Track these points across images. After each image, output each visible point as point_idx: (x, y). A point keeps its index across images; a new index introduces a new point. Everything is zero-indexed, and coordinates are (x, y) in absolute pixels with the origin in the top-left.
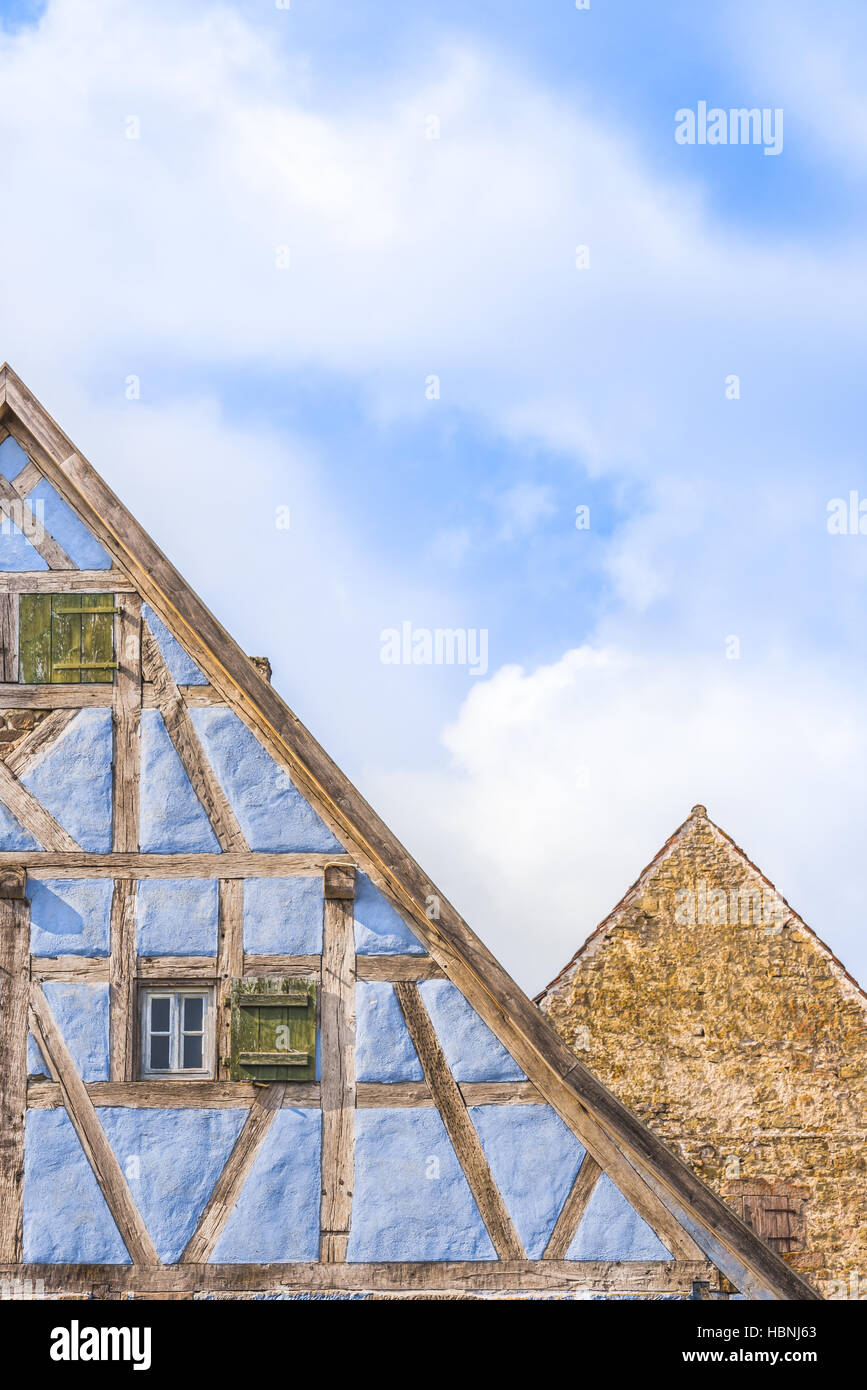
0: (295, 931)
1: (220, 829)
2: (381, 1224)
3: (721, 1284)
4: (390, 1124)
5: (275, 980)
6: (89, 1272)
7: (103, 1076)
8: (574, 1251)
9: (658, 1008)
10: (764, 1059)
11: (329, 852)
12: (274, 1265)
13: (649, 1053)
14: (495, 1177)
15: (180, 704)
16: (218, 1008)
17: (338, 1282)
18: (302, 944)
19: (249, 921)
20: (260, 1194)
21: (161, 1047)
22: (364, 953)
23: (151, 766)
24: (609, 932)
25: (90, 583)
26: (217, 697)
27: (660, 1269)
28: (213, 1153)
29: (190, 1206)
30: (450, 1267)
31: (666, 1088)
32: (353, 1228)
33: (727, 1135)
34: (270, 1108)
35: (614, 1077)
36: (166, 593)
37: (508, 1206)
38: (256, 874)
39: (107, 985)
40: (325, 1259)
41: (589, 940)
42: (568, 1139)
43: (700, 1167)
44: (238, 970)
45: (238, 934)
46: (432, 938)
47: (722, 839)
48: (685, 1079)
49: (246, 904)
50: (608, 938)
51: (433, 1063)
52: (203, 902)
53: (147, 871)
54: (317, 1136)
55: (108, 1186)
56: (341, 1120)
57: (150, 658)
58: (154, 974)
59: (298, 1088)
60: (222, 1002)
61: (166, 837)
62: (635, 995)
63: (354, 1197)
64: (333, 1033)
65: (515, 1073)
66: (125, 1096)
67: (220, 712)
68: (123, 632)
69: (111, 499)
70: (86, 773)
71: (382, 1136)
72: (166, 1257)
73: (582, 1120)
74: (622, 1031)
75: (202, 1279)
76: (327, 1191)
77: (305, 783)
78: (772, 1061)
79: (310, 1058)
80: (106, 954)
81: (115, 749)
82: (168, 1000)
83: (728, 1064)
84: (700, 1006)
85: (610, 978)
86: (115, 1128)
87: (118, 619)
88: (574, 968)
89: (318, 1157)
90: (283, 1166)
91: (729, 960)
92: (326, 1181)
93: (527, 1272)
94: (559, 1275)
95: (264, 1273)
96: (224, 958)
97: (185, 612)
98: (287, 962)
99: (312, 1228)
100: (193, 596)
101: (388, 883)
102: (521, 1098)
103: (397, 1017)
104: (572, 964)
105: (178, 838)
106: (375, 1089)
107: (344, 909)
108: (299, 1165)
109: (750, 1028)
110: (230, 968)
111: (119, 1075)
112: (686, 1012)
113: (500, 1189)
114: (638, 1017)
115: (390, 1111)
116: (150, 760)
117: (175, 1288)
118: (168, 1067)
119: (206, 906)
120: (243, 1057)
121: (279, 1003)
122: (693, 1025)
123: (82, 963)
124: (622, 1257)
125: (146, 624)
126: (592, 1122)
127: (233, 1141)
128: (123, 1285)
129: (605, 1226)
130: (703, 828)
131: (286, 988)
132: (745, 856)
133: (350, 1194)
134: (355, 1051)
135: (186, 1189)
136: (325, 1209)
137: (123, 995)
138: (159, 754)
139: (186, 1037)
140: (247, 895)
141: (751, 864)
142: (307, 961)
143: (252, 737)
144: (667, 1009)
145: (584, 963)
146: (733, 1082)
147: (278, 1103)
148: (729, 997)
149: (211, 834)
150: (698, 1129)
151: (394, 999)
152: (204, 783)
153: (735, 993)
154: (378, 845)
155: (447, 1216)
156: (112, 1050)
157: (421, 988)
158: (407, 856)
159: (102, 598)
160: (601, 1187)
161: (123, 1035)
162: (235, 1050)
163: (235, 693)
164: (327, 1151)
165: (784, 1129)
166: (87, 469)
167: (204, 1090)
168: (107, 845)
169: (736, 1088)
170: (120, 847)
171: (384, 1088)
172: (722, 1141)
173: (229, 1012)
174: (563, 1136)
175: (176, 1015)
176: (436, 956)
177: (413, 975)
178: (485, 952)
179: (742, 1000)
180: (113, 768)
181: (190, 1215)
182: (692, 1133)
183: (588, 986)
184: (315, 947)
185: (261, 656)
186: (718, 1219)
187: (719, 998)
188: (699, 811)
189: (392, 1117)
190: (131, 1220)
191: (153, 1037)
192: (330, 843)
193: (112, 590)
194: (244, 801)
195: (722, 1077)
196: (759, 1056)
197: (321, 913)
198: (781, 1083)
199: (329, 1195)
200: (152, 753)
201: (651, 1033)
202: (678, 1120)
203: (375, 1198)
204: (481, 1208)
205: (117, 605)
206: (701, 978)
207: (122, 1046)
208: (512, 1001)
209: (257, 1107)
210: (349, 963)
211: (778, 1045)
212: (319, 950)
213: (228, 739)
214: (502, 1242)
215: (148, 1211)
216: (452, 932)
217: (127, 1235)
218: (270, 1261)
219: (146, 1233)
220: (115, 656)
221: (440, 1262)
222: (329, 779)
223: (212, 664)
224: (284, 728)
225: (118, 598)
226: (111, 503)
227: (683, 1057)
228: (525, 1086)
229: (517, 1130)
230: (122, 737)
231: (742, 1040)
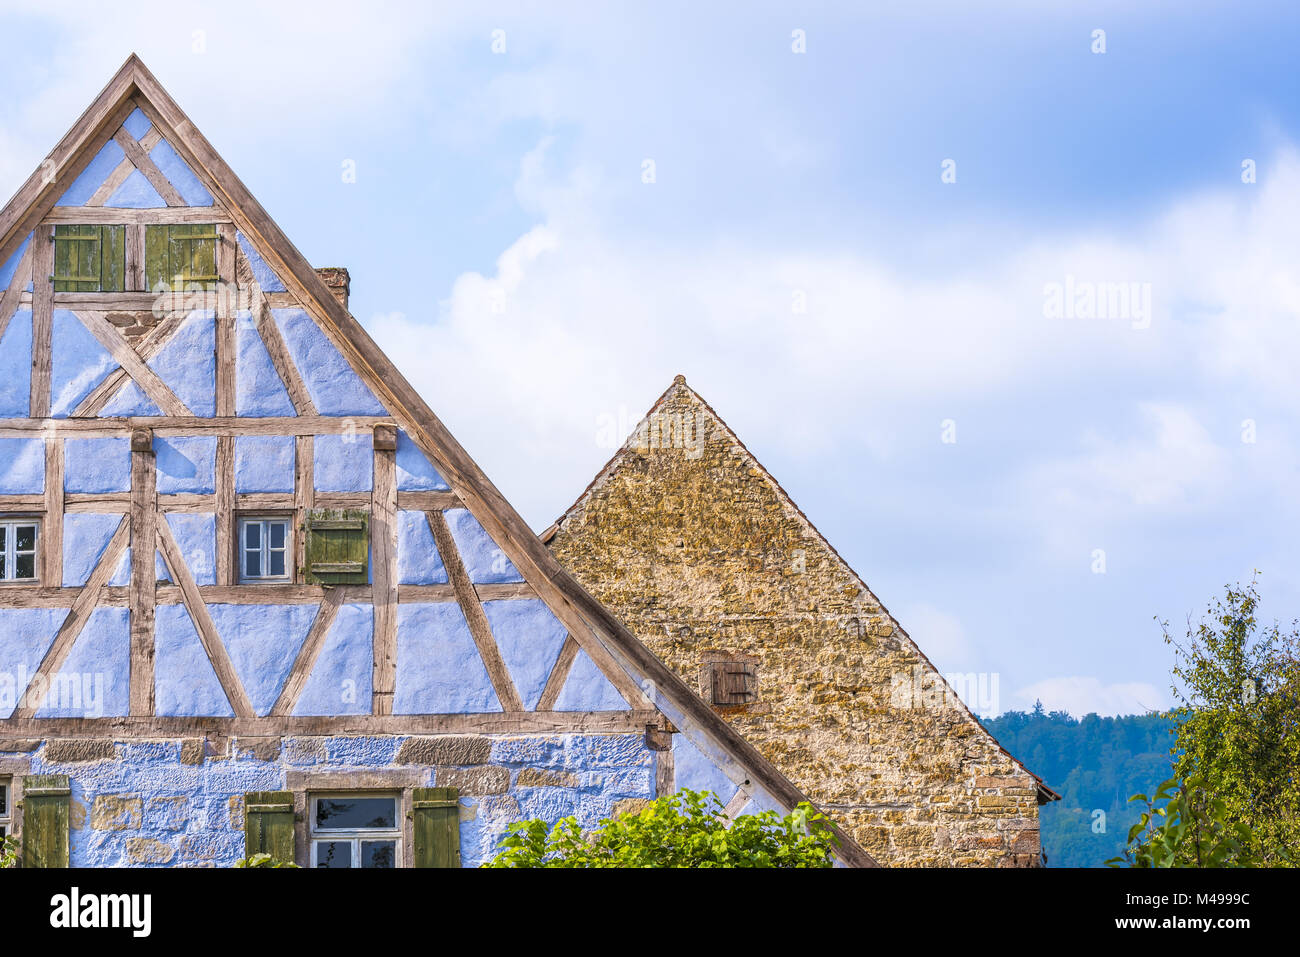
0: (352, 474)
1: (296, 399)
2: (418, 687)
3: (666, 726)
4: (424, 615)
5: (337, 510)
6: (204, 722)
7: (211, 581)
8: (559, 704)
9: (649, 526)
10: (727, 563)
11: (377, 415)
12: (339, 717)
13: (642, 560)
14: (501, 652)
15: (265, 306)
16: (296, 531)
17: (386, 729)
18: (358, 483)
19: (318, 466)
20: (328, 667)
21: (254, 559)
22: (404, 490)
23: (244, 352)
24: (612, 471)
25: (198, 216)
26: (293, 301)
27: (622, 716)
28: (294, 637)
29: (277, 674)
30: (469, 717)
31: (655, 585)
32: (397, 691)
33: (700, 619)
34: (335, 603)
35: (616, 578)
36: (254, 224)
37: (511, 673)
38: (324, 432)
39: (214, 514)
40: (376, 713)
41: (598, 477)
42: (555, 624)
43: (680, 643)
44: (310, 503)
45: (310, 477)
46: (455, 479)
47: (697, 401)
48: (669, 579)
49: (316, 455)
50: (612, 475)
51: (456, 570)
52: (283, 453)
53: (242, 431)
54: (370, 623)
55: (216, 661)
56: (388, 612)
57: (242, 272)
58: (248, 506)
59: (356, 589)
60: (298, 526)
61: (255, 405)
62: (632, 517)
63: (397, 668)
64: (381, 548)
65: (516, 577)
66: (227, 596)
67: (295, 311)
68: (223, 253)
69: (213, 154)
70: (196, 359)
71: (418, 624)
72: (260, 712)
73: (565, 610)
74: (623, 544)
75: (286, 728)
76: (379, 663)
77: (359, 364)
78: (733, 565)
79: (363, 567)
80: (213, 492)
81: (217, 340)
82: (259, 525)
83: (702, 567)
84: (680, 525)
85: (613, 505)
86: (222, 620)
87: (218, 243)
88: (587, 498)
89: (370, 639)
90: (344, 646)
91: (702, 491)
92: (376, 657)
93: (525, 720)
94: (548, 722)
95: (332, 723)
96: (300, 495)
97: (267, 237)
98: (347, 497)
99: (367, 691)
100: (274, 225)
101: (421, 439)
102: (520, 594)
103: (428, 537)
104: (585, 495)
105: (264, 405)
106: (414, 588)
107: (388, 457)
108: (358, 645)
109: (717, 540)
110: (304, 502)
111: (223, 581)
112: (670, 529)
113: (505, 661)
114: (634, 533)
115: (424, 605)
116: (243, 348)
117: (267, 734)
118: (259, 574)
119: (286, 455)
120: (314, 566)
121: (341, 527)
122: (675, 539)
123: (195, 498)
124: (594, 709)
125: (240, 247)
126: (572, 613)
127: (308, 628)
128: (229, 731)
129: (581, 686)
130: (683, 392)
131: (345, 516)
132: (714, 413)
133: (394, 666)
134: (398, 561)
135: (274, 662)
136: (376, 676)
137: (225, 522)
138: (250, 344)
139: (272, 552)
140: (316, 448)
141: (719, 419)
142: (361, 496)
143: (319, 331)
144: (655, 527)
145: (594, 494)
146: (705, 580)
147: (341, 600)
148: (702, 518)
149: (289, 403)
150: (679, 615)
151: (426, 523)
152: (283, 365)
153: (706, 515)
154: (413, 409)
155: (466, 681)
156: (217, 562)
157: (446, 515)
158: (435, 417)
159: (206, 228)
160: (579, 658)
161: (225, 551)
162: (308, 562)
163: (307, 297)
164: (376, 634)
165: (742, 614)
166: (194, 131)
167: (285, 591)
168: (212, 411)
169: (707, 584)
170: (221, 413)
171: (419, 589)
172: (697, 624)
173: (304, 534)
174: (551, 622)
175: (265, 537)
176: (457, 492)
177: (439, 506)
178: (493, 489)
179: (711, 520)
180: (216, 354)
181: (277, 682)
182: (674, 618)
183: (597, 511)
184: (367, 486)
185: (341, 267)
186: (664, 680)
187: (695, 518)
188: (680, 380)
189: (425, 609)
190: (234, 685)
191: (248, 552)
192: (378, 409)
193: (214, 221)
194: (313, 378)
195: (697, 576)
196: (724, 561)
197: (371, 460)
198: (740, 580)
199: (379, 667)
200: (244, 342)
201: (644, 545)
202: (664, 609)
203: (413, 668)
204: (491, 675)
205: (218, 233)
206: (681, 504)
207: (225, 559)
208: (513, 524)
209: (325, 604)
210: (392, 497)
211: (738, 553)
212: (370, 488)
213: (301, 331)
214: (507, 699)
215: (246, 678)
216: (468, 474)
217: (231, 696)
218: (336, 715)
219: (245, 694)
220: (216, 271)
221: (460, 714)
222: (376, 361)
223: (289, 276)
224: (343, 323)
225: (219, 227)
226: (213, 157)
227: (668, 562)
228: (523, 586)
229: (518, 618)
230: (222, 330)
231: (711, 549)
